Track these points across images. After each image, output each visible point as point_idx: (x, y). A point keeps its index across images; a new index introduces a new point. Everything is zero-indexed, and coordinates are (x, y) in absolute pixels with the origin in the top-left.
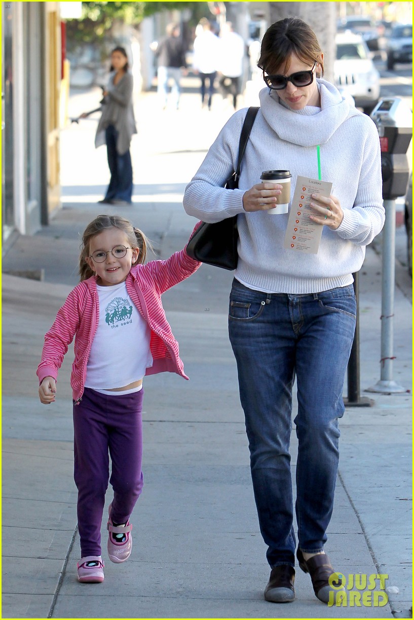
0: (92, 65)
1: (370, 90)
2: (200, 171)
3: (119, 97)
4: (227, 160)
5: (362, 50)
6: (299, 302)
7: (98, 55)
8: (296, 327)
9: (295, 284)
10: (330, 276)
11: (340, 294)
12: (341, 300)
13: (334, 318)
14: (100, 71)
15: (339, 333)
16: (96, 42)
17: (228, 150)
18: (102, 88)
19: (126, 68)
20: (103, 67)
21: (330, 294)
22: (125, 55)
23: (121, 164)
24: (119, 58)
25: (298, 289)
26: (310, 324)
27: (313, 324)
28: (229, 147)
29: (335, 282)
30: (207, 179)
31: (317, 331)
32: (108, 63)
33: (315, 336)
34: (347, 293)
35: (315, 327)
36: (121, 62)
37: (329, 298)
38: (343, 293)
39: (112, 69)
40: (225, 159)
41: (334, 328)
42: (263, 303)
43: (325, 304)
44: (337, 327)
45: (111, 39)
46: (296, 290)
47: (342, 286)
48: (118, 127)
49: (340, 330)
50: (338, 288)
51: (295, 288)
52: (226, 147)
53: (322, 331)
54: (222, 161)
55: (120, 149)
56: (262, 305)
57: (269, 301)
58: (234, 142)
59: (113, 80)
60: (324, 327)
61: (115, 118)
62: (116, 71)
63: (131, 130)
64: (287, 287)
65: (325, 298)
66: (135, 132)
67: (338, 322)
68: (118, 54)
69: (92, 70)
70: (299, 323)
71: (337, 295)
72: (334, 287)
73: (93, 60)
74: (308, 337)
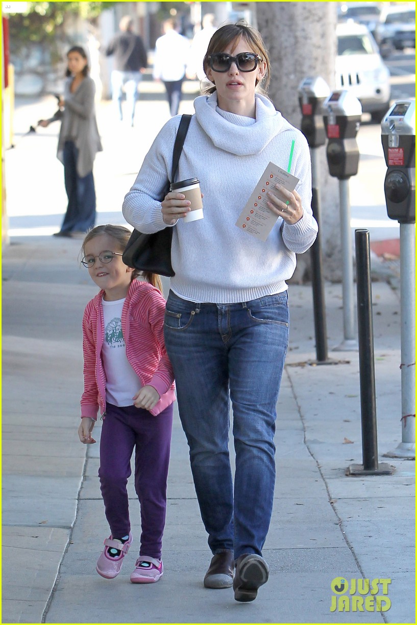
0: (40, 69)
1: (378, 91)
2: (137, 181)
3: (78, 107)
4: (161, 170)
5: (368, 43)
6: (228, 310)
7: (47, 57)
8: (224, 338)
9: (223, 294)
10: (256, 285)
11: (269, 302)
12: (269, 308)
13: (262, 329)
14: (52, 76)
15: (267, 344)
16: (45, 41)
17: (162, 161)
18: (58, 97)
19: (85, 71)
20: (55, 71)
21: (258, 302)
22: (84, 55)
23: (81, 189)
24: (77, 59)
25: (226, 299)
26: (238, 336)
27: (242, 336)
28: (163, 158)
29: (263, 291)
30: (143, 189)
31: (245, 343)
32: (62, 67)
33: (243, 348)
34: (276, 301)
35: (243, 339)
36: (79, 65)
37: (258, 306)
38: (273, 301)
39: (68, 73)
40: (159, 170)
41: (262, 339)
42: (193, 313)
43: (253, 314)
44: (265, 337)
45: (64, 38)
46: (225, 299)
47: (271, 294)
48: (78, 144)
49: (269, 340)
50: (267, 296)
51: (223, 298)
52: (160, 158)
53: (250, 342)
54: (157, 172)
55: (81, 171)
56: (192, 315)
57: (198, 310)
58: (168, 152)
59: (70, 87)
60: (252, 339)
61: (74, 133)
62: (73, 75)
63: (94, 147)
64: (216, 297)
65: (254, 306)
66: (100, 149)
67: (266, 333)
68: (76, 55)
69: (41, 75)
70: (227, 334)
71: (266, 303)
72: (263, 296)
73: (42, 63)
74: (235, 348)
